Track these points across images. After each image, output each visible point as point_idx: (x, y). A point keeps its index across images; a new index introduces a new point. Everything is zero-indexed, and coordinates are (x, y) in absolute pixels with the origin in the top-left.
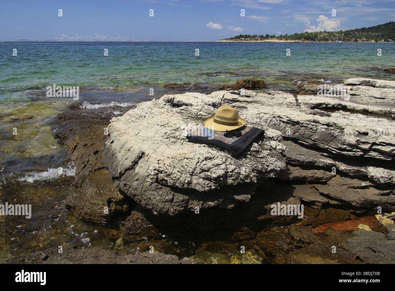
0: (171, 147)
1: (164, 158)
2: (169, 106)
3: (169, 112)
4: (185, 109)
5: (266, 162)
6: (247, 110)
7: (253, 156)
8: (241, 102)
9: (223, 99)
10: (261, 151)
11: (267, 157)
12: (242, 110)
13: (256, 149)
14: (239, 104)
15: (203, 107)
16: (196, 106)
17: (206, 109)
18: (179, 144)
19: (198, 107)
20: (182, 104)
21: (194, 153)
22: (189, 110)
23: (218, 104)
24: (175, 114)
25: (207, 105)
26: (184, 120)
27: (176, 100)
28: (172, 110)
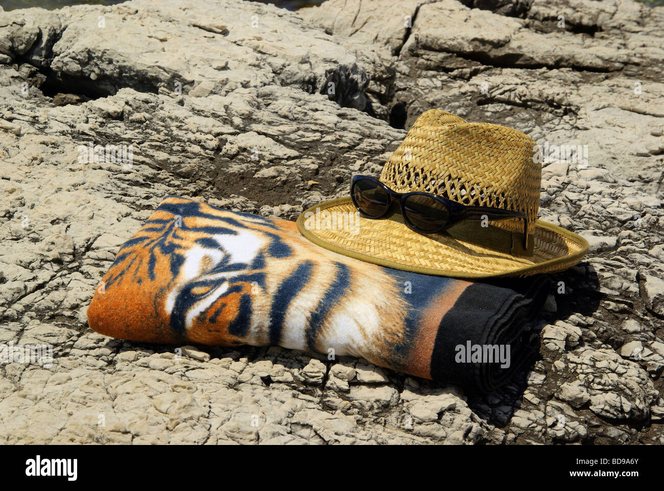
0: (32, 382)
2: (19, 88)
3: (19, 135)
4: (137, 116)
6: (579, 124)
8: (531, 65)
9: (411, 41)
12: (540, 123)
13: (627, 406)
14: (519, 81)
15: (260, 100)
16: (212, 93)
17: (285, 117)
18: (91, 360)
19: (227, 100)
20: (112, 75)
21: (193, 426)
22: (163, 120)
23: (374, 78)
24: (61, 149)
25: (295, 82)
26: (125, 195)
27: (69, 44)
28: (41, 119)
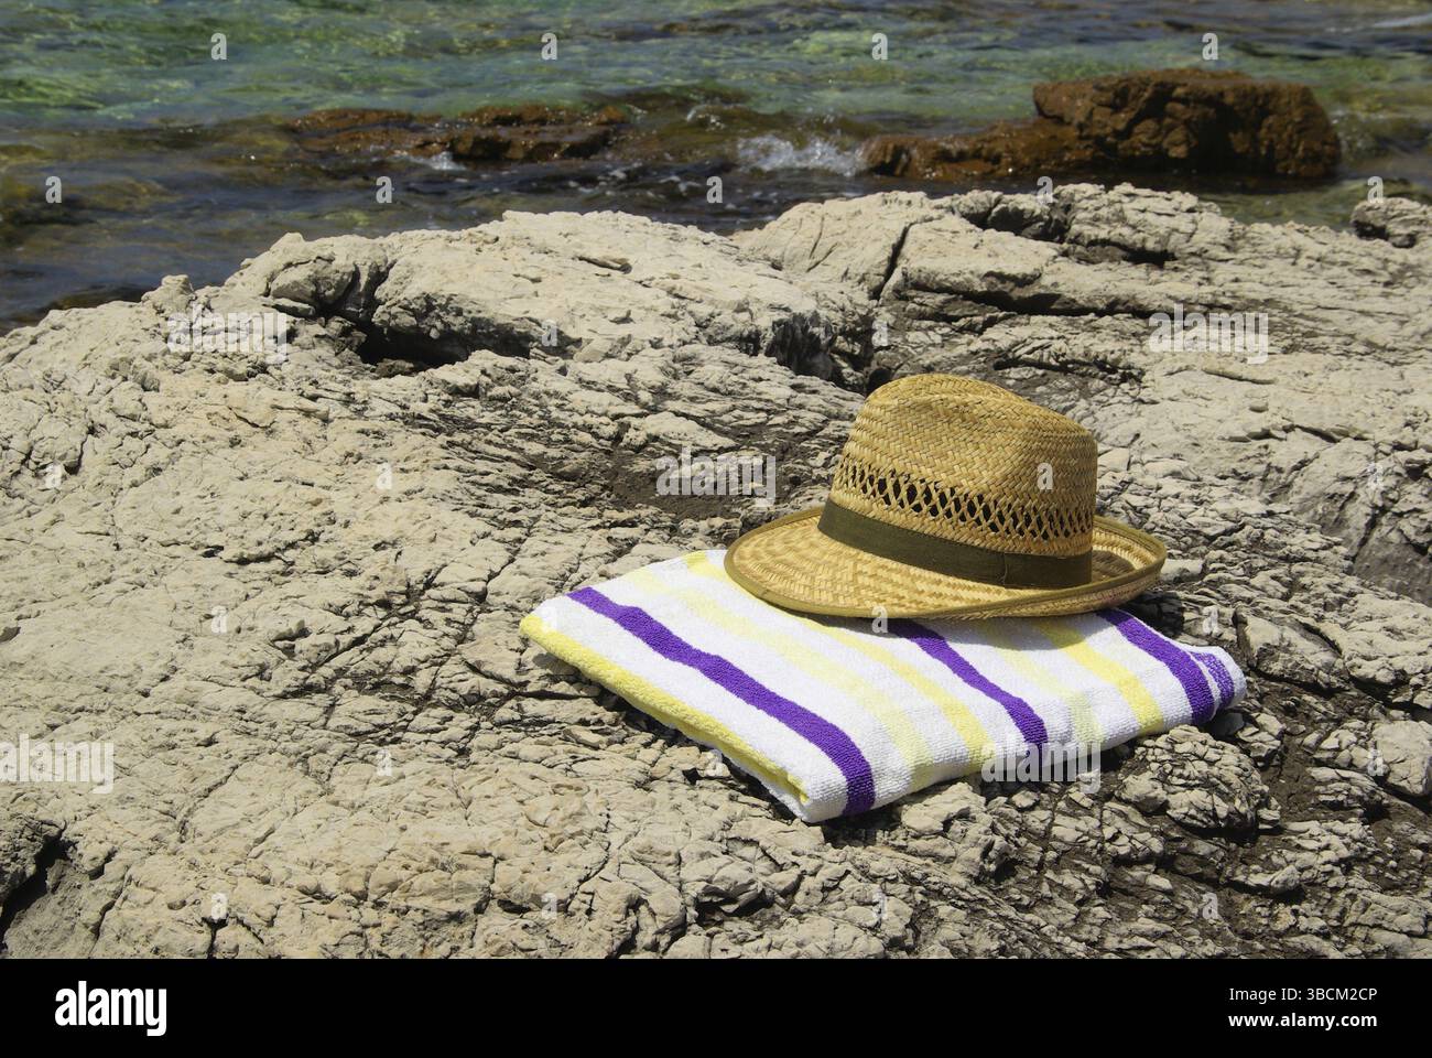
0: (347, 782)
1: (276, 894)
2: (325, 351)
3: (326, 420)
4: (498, 391)
5: (1326, 937)
6: (1144, 395)
7: (1199, 878)
8: (1072, 310)
9: (897, 277)
10: (1277, 830)
11: (1336, 890)
12: (1086, 394)
13: (1223, 809)
14: (1055, 334)
15: (677, 366)
16: (608, 356)
17: (715, 390)
18: (433, 749)
19: (629, 367)
20: (462, 330)
21: (583, 845)
22: (537, 397)
23: (843, 333)
24: (387, 440)
25: (729, 339)
26: (482, 506)
27: (399, 287)
28: (359, 397)
